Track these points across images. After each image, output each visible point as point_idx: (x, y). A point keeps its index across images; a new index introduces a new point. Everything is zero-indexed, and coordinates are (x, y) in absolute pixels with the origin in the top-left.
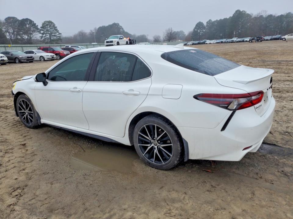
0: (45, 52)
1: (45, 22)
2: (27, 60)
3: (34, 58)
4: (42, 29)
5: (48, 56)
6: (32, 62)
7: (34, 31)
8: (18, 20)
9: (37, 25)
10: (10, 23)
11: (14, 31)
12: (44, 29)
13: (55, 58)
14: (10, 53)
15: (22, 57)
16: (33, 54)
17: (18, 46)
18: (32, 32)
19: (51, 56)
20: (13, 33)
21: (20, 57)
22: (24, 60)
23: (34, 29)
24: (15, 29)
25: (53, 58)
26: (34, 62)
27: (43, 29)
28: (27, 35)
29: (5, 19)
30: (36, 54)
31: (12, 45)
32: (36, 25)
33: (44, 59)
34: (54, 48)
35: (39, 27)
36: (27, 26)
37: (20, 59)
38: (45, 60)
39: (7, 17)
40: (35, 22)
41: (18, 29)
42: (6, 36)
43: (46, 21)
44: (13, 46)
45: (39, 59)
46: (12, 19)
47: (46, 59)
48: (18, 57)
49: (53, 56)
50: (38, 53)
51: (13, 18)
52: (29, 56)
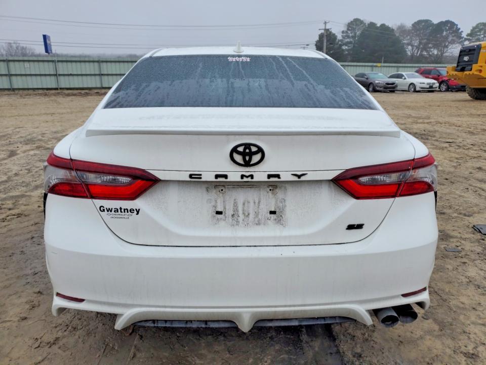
0: (423, 76)
1: (478, 25)
2: (385, 88)
3: (397, 86)
4: (469, 37)
5: (424, 83)
6: (393, 91)
7: (453, 42)
8: (433, 25)
9: (462, 32)
10: (418, 30)
11: (420, 43)
12: (473, 37)
13: (436, 88)
14: (366, 75)
15: (379, 83)
16: (401, 78)
17: (392, 67)
18: (449, 43)
19: (428, 84)
20: (418, 48)
21: (377, 82)
22: (381, 87)
23: (455, 38)
24: (422, 39)
25: (431, 87)
26: (396, 92)
27: (471, 38)
28: (438, 49)
29: (413, 25)
30: (405, 79)
31: (383, 64)
32: (460, 31)
33: (415, 89)
34: (440, 70)
35: (464, 35)
36: (445, 33)
37: (375, 85)
38: (415, 91)
39: (416, 21)
40: (459, 27)
41: (427, 39)
42: (406, 51)
43: (480, 23)
44: (384, 66)
45: (406, 88)
46: (423, 24)
47: (418, 89)
48: (373, 83)
49: (434, 84)
50: (409, 78)
51: (427, 21)
52: (390, 82)
